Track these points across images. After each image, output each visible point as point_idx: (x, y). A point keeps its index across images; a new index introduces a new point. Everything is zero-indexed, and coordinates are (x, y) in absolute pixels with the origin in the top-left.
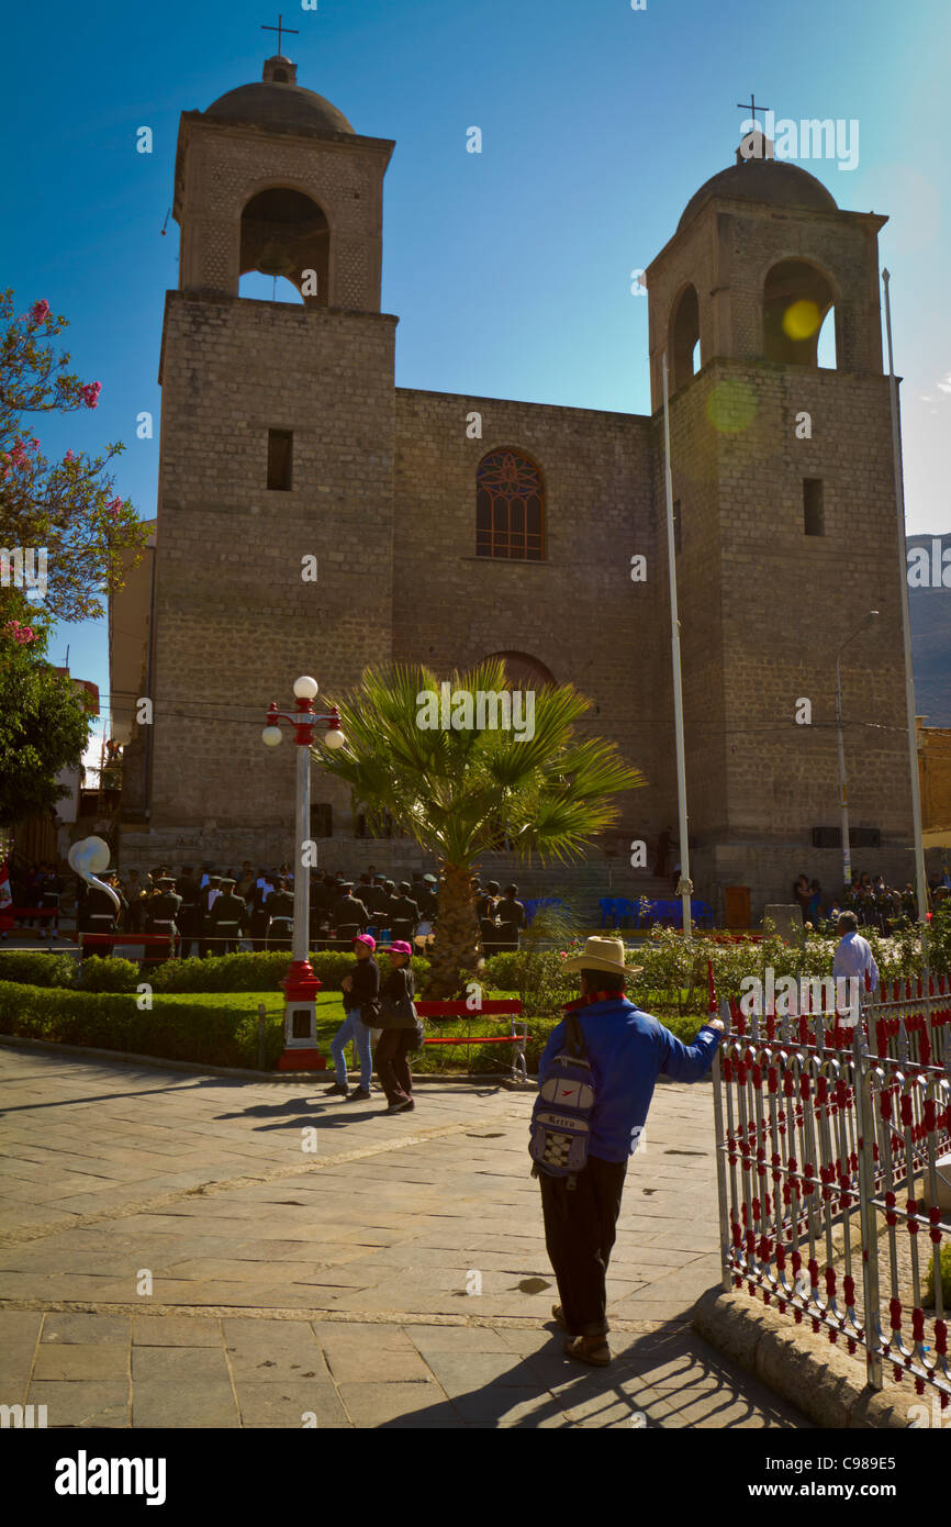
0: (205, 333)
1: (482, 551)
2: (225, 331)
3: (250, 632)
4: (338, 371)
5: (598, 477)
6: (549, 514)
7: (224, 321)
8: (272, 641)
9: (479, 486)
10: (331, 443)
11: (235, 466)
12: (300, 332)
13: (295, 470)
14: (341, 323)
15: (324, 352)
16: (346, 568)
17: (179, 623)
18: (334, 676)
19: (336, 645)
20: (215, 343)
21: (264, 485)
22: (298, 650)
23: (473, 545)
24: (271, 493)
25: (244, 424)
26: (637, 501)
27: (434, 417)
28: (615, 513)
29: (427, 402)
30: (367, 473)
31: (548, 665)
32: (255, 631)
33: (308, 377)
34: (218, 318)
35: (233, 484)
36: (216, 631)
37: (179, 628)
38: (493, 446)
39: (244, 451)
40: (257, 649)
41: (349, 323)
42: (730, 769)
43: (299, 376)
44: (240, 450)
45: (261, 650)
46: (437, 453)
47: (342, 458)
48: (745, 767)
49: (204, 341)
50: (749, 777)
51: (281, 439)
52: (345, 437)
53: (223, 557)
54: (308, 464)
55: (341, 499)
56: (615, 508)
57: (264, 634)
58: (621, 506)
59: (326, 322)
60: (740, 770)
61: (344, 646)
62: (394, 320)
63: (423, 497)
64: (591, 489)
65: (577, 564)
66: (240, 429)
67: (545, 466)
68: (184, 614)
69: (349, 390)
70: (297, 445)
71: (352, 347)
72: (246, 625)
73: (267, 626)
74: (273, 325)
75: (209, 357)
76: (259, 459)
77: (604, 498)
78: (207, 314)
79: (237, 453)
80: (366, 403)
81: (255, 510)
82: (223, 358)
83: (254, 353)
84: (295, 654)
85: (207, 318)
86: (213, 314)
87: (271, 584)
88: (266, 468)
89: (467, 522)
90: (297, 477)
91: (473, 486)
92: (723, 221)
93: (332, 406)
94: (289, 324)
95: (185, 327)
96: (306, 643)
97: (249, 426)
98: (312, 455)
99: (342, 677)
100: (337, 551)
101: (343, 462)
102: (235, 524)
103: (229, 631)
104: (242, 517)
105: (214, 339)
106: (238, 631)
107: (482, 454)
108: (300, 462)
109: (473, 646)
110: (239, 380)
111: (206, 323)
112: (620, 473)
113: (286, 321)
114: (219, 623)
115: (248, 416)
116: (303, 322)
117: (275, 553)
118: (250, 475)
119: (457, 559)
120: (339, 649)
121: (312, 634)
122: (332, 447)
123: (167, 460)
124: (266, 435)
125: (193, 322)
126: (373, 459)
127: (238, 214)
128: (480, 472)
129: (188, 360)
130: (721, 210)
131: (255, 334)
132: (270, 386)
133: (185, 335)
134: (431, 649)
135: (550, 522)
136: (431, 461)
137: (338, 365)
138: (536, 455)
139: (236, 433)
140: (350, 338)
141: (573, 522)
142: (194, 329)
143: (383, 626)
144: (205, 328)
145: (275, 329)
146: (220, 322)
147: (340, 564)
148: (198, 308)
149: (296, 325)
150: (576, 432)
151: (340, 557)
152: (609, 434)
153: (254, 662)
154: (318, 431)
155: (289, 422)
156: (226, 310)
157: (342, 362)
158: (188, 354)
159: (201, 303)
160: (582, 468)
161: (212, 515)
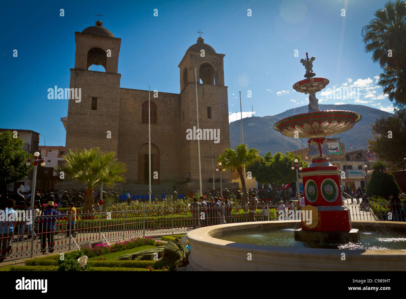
0: (78, 77)
1: (143, 122)
2: (83, 77)
3: (87, 140)
4: (107, 85)
5: (168, 106)
6: (157, 114)
7: (83, 75)
8: (91, 141)
9: (142, 108)
10: (106, 100)
11: (84, 105)
12: (99, 77)
13: (97, 106)
14: (108, 75)
15: (105, 81)
16: (108, 126)
17: (71, 138)
18: (105, 149)
19: (105, 142)
20: (81, 79)
21: (91, 109)
22: (97, 143)
23: (141, 121)
24: (92, 111)
25: (87, 96)
26: (176, 111)
27: (133, 94)
28: (172, 114)
29: (131, 91)
30: (113, 106)
31: (157, 145)
32: (88, 140)
33: (101, 86)
34: (81, 74)
35: (84, 109)
36: (79, 139)
37: (71, 139)
38: (146, 100)
39: (86, 102)
40: (88, 143)
41: (110, 75)
42: (191, 167)
43: (99, 86)
44: (85, 101)
45: (89, 144)
46: (133, 102)
47: (108, 103)
48: (195, 166)
49: (78, 79)
50: (195, 168)
51: (95, 99)
52: (109, 99)
53: (81, 124)
54: (100, 104)
55: (107, 112)
56: (172, 113)
57: (90, 140)
58: (173, 113)
59: (105, 75)
60: (193, 167)
61: (108, 142)
62: (120, 75)
63: (130, 111)
64: (167, 109)
65: (163, 125)
66: (86, 97)
67: (157, 104)
68: (72, 136)
69: (110, 89)
70: (98, 100)
71: (111, 80)
72: (86, 138)
73: (90, 138)
74: (93, 76)
75: (79, 82)
76: (90, 103)
77: (169, 111)
78: (79, 73)
79: (85, 102)
80: (113, 92)
81: (88, 114)
82: (82, 82)
83: (89, 81)
84: (96, 144)
85: (79, 74)
86: (80, 74)
87: (92, 129)
88: (91, 105)
89: (140, 116)
90: (98, 107)
91: (141, 108)
92: (191, 55)
93: (106, 92)
94: (97, 76)
95: (74, 76)
96: (99, 142)
97: (87, 97)
98: (101, 103)
99: (107, 149)
100: (107, 122)
101: (108, 104)
102: (84, 117)
103: (82, 139)
104: (85, 116)
105: (80, 79)
106: (84, 140)
107: (143, 102)
108: (98, 104)
109: (141, 142)
110: (86, 87)
111: (79, 75)
112: (173, 106)
113: (97, 75)
114: (80, 138)
115: (87, 94)
116: (100, 75)
117: (93, 123)
118: (88, 107)
119: (137, 124)
120: (106, 143)
121: (100, 140)
122: (106, 101)
123: (70, 104)
124: (91, 98)
125: (76, 75)
126: (115, 103)
127: (87, 53)
128: (142, 106)
129: (74, 83)
130: (191, 53)
131: (89, 78)
132: (92, 88)
133: (74, 78)
134: (131, 143)
135: (158, 116)
136: (132, 103)
137: (108, 84)
138: (155, 102)
139: (85, 98)
140: (111, 78)
141: (163, 116)
142: (76, 76)
143: (116, 138)
144: (78, 76)
145: (94, 77)
146: (82, 75)
147: (107, 125)
148: (77, 72)
149: (98, 76)
150: (164, 97)
151: (107, 124)
152: (171, 98)
153: (87, 146)
154: (103, 97)
155: (96, 96)
156: (83, 73)
157: (109, 83)
158: (75, 82)
159: (78, 71)
160: (164, 105)
161: (79, 115)
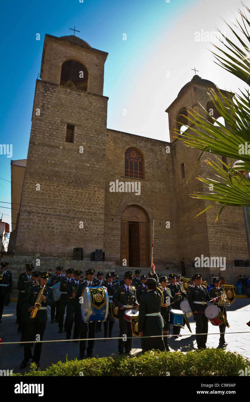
0: (48, 93)
1: (126, 175)
2: (54, 94)
3: (57, 187)
4: (90, 110)
5: (158, 157)
6: (145, 166)
7: (55, 91)
8: (65, 190)
9: (125, 157)
10: (87, 130)
11: (55, 133)
12: (78, 97)
13: (75, 137)
14: (91, 97)
15: (86, 104)
16: (90, 168)
17: (32, 182)
18: (85, 203)
19: (86, 193)
20: (52, 97)
21: (65, 140)
22: (73, 194)
23: (124, 173)
24: (67, 143)
25: (59, 121)
26: (169, 165)
27: (113, 136)
28: (163, 168)
29: (111, 132)
30: (98, 140)
31: (146, 209)
32: (59, 187)
33: (81, 110)
34: (53, 89)
35: (54, 139)
36: (45, 185)
37: (31, 183)
38: (130, 146)
39: (58, 129)
40: (59, 192)
41: (94, 97)
42: (209, 240)
43: (77, 110)
44: (57, 129)
45: (60, 193)
46: (114, 147)
47: (90, 135)
48: (214, 240)
49: (48, 96)
50: (215, 243)
51: (71, 128)
52: (91, 129)
53: (49, 161)
54: (79, 136)
55: (89, 147)
56: (163, 166)
57: (61, 188)
58: (164, 166)
59: (87, 96)
60: (212, 241)
61: (89, 194)
62: (107, 98)
63: (109, 158)
64: (156, 161)
65: (153, 181)
66: (58, 123)
67: (144, 153)
68: (34, 179)
69: (93, 116)
70: (76, 129)
71: (94, 104)
72: (56, 184)
73: (63, 185)
74: (70, 94)
75: (49, 100)
76: (63, 132)
77: (160, 163)
78: (49, 88)
79: (56, 129)
80: (98, 120)
81: (61, 147)
82: (54, 101)
83: (64, 101)
84: (72, 195)
85: (49, 89)
86: (52, 89)
87: (65, 171)
88: (65, 135)
89: (122, 166)
90: (76, 139)
91: (124, 156)
92: (195, 89)
93: (88, 120)
94: (75, 95)
95: (42, 91)
96: (76, 192)
97: (61, 122)
98: (81, 133)
99: (88, 204)
100: (88, 163)
101: (90, 136)
102: (54, 152)
103: (49, 186)
104: (57, 149)
105: (51, 95)
106: (53, 186)
107: (127, 148)
108: (77, 135)
110: (58, 108)
111: (49, 91)
112: (164, 157)
113: (74, 94)
114: (46, 183)
115: (60, 119)
116: (80, 95)
117: (67, 161)
118: (60, 137)
119: (119, 176)
120: (87, 194)
121: (78, 189)
122: (87, 131)
123: (33, 129)
124: (66, 125)
125: (45, 90)
126: (100, 136)
127: (61, 64)
128: (126, 153)
129: (42, 100)
130: (194, 86)
131: (64, 96)
132: (68, 111)
133: (42, 93)
135: (145, 168)
137: (90, 108)
138: (141, 150)
139: (56, 123)
140: (94, 101)
141: (152, 169)
142: (44, 91)
143: (102, 188)
144: (48, 92)
145: (71, 96)
146: (53, 91)
147: (88, 167)
148: (46, 86)
149: (78, 95)
150: (152, 145)
151: (89, 165)
152: (161, 146)
153: (58, 197)
154: (83, 126)
155: (74, 122)
156: (56, 88)
157: (91, 108)
158: (42, 99)
159: (47, 85)
160: (154, 154)
161: (46, 148)
